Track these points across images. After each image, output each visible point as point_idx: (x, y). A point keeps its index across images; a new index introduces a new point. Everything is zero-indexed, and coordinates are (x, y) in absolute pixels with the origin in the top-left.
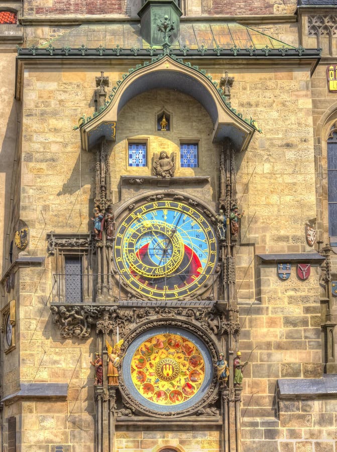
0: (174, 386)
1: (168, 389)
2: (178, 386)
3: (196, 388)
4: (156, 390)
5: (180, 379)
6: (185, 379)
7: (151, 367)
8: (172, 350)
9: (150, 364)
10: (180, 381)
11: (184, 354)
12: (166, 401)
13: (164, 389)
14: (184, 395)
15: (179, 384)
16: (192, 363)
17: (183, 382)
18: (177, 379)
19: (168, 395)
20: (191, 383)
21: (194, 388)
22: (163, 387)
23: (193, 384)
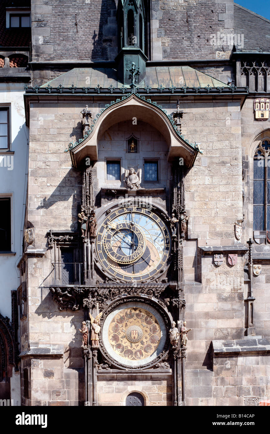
0: (131, 347)
1: (127, 346)
2: (134, 349)
3: (144, 357)
4: (120, 342)
5: (138, 345)
6: (141, 347)
7: (126, 326)
8: (145, 324)
9: (126, 324)
10: (137, 346)
11: (151, 331)
12: (120, 353)
13: (124, 345)
14: (134, 356)
15: (135, 348)
16: (152, 340)
17: (138, 348)
18: (137, 344)
19: (125, 350)
20: (143, 351)
21: (143, 356)
22: (125, 343)
23: (144, 353)
